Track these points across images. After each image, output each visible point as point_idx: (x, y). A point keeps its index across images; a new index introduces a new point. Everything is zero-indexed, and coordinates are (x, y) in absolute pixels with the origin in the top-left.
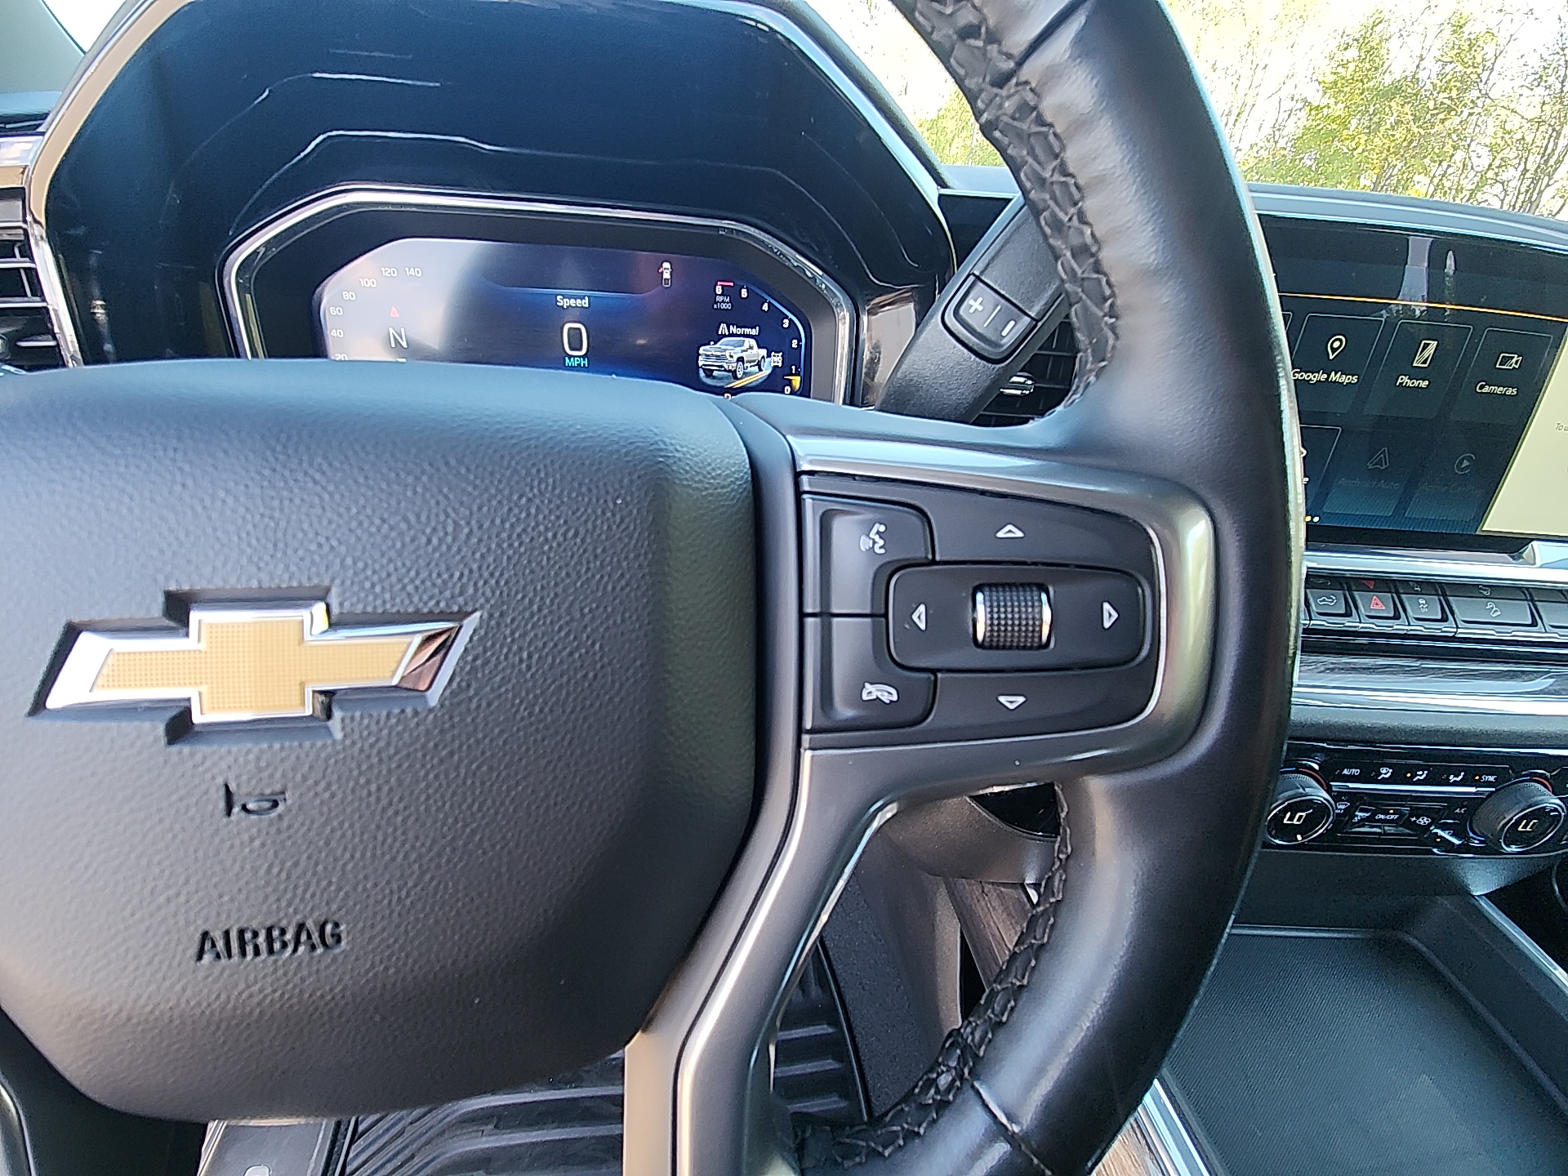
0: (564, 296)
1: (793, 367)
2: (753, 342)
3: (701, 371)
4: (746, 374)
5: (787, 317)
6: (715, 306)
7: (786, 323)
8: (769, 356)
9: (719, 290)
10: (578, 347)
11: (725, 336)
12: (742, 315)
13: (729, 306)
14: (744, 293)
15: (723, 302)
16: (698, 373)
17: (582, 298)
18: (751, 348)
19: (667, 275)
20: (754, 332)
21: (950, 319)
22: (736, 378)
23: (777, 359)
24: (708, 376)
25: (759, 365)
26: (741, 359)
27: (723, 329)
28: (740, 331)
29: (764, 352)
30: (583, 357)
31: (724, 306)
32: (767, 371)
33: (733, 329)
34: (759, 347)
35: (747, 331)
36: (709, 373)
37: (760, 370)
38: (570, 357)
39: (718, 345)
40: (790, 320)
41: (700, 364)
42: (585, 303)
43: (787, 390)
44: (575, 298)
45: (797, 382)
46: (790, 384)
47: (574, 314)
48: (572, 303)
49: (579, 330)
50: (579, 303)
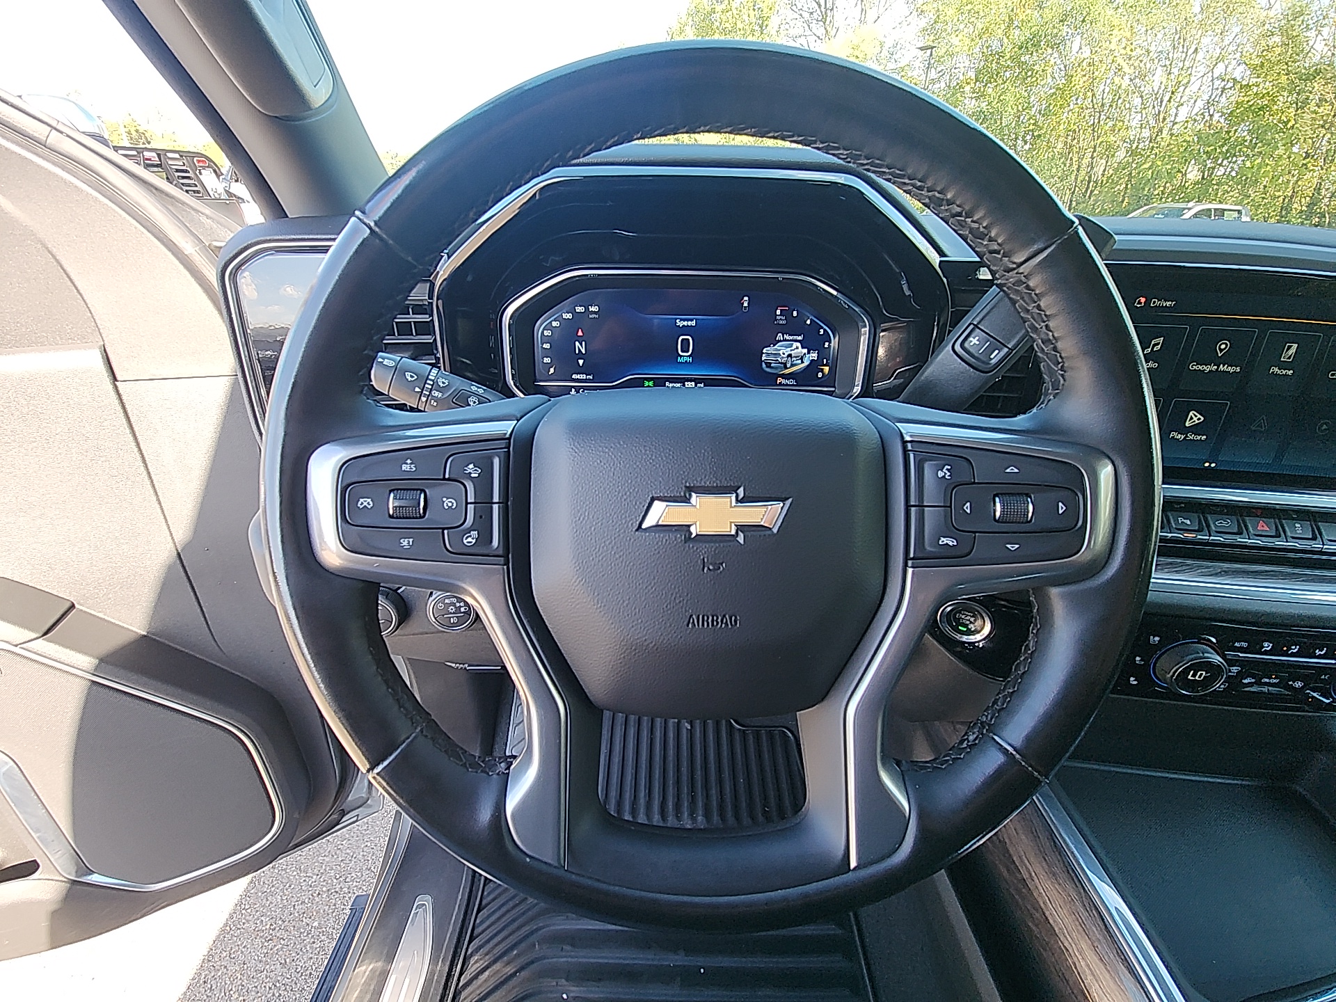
0: (681, 320)
1: (825, 360)
2: (799, 344)
3: (763, 364)
4: (793, 365)
5: (822, 328)
6: (776, 322)
7: (822, 332)
8: (809, 353)
9: (778, 312)
10: (686, 350)
11: (781, 341)
12: (793, 328)
13: (784, 322)
14: (795, 314)
15: (781, 319)
16: (761, 365)
17: (692, 320)
18: (797, 348)
19: (746, 304)
20: (800, 338)
21: (957, 347)
22: (786, 368)
23: (814, 355)
24: (767, 367)
25: (802, 359)
26: (790, 355)
27: (780, 336)
28: (791, 338)
29: (805, 351)
30: (689, 356)
31: (781, 322)
32: (806, 363)
33: (787, 337)
34: (803, 348)
35: (795, 337)
36: (768, 365)
37: (802, 362)
38: (681, 356)
39: (776, 347)
40: (825, 330)
41: (763, 359)
42: (693, 323)
43: (820, 375)
44: (688, 320)
45: (826, 369)
46: (822, 371)
47: (686, 330)
48: (685, 323)
49: (688, 340)
50: (690, 323)
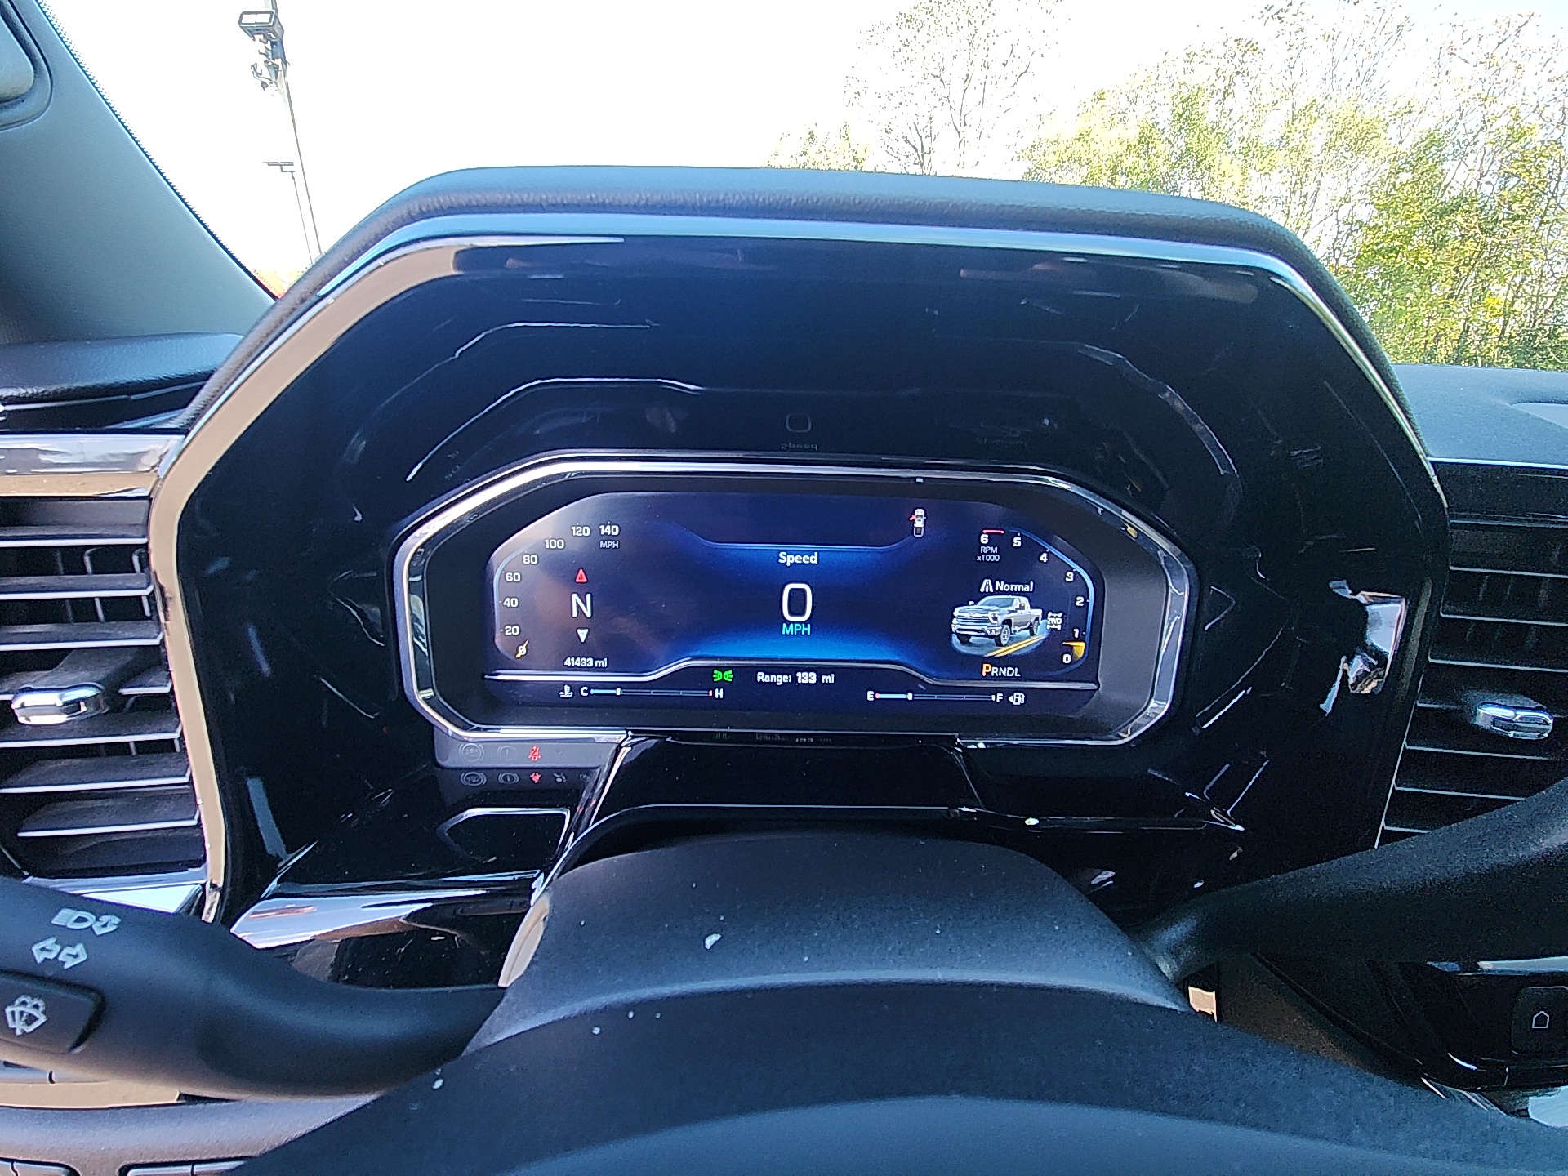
0: (789, 553)
1: (1077, 631)
2: (1025, 600)
3: (955, 637)
4: (1013, 640)
5: (1071, 569)
6: (979, 558)
7: (1070, 576)
8: (1045, 617)
9: (984, 539)
10: (800, 611)
11: (990, 594)
12: (1013, 568)
13: (995, 558)
14: (1017, 542)
15: (989, 553)
16: (950, 639)
17: (811, 553)
18: (1022, 608)
19: (919, 524)
20: (1027, 588)
22: (999, 644)
23: (1055, 621)
24: (963, 642)
25: (1030, 628)
26: (1008, 622)
27: (986, 586)
28: (1010, 587)
29: (1039, 612)
30: (806, 623)
31: (990, 558)
32: (1040, 635)
33: (1001, 586)
34: (1032, 607)
35: (1018, 587)
36: (965, 640)
37: (1032, 634)
38: (788, 623)
39: (978, 606)
40: (1076, 573)
41: (954, 628)
42: (814, 559)
43: (1067, 659)
44: (802, 553)
45: (1080, 648)
46: (1070, 651)
47: (799, 572)
48: (798, 559)
49: (803, 591)
50: (806, 559)
